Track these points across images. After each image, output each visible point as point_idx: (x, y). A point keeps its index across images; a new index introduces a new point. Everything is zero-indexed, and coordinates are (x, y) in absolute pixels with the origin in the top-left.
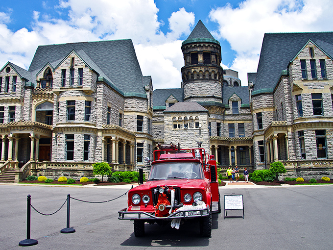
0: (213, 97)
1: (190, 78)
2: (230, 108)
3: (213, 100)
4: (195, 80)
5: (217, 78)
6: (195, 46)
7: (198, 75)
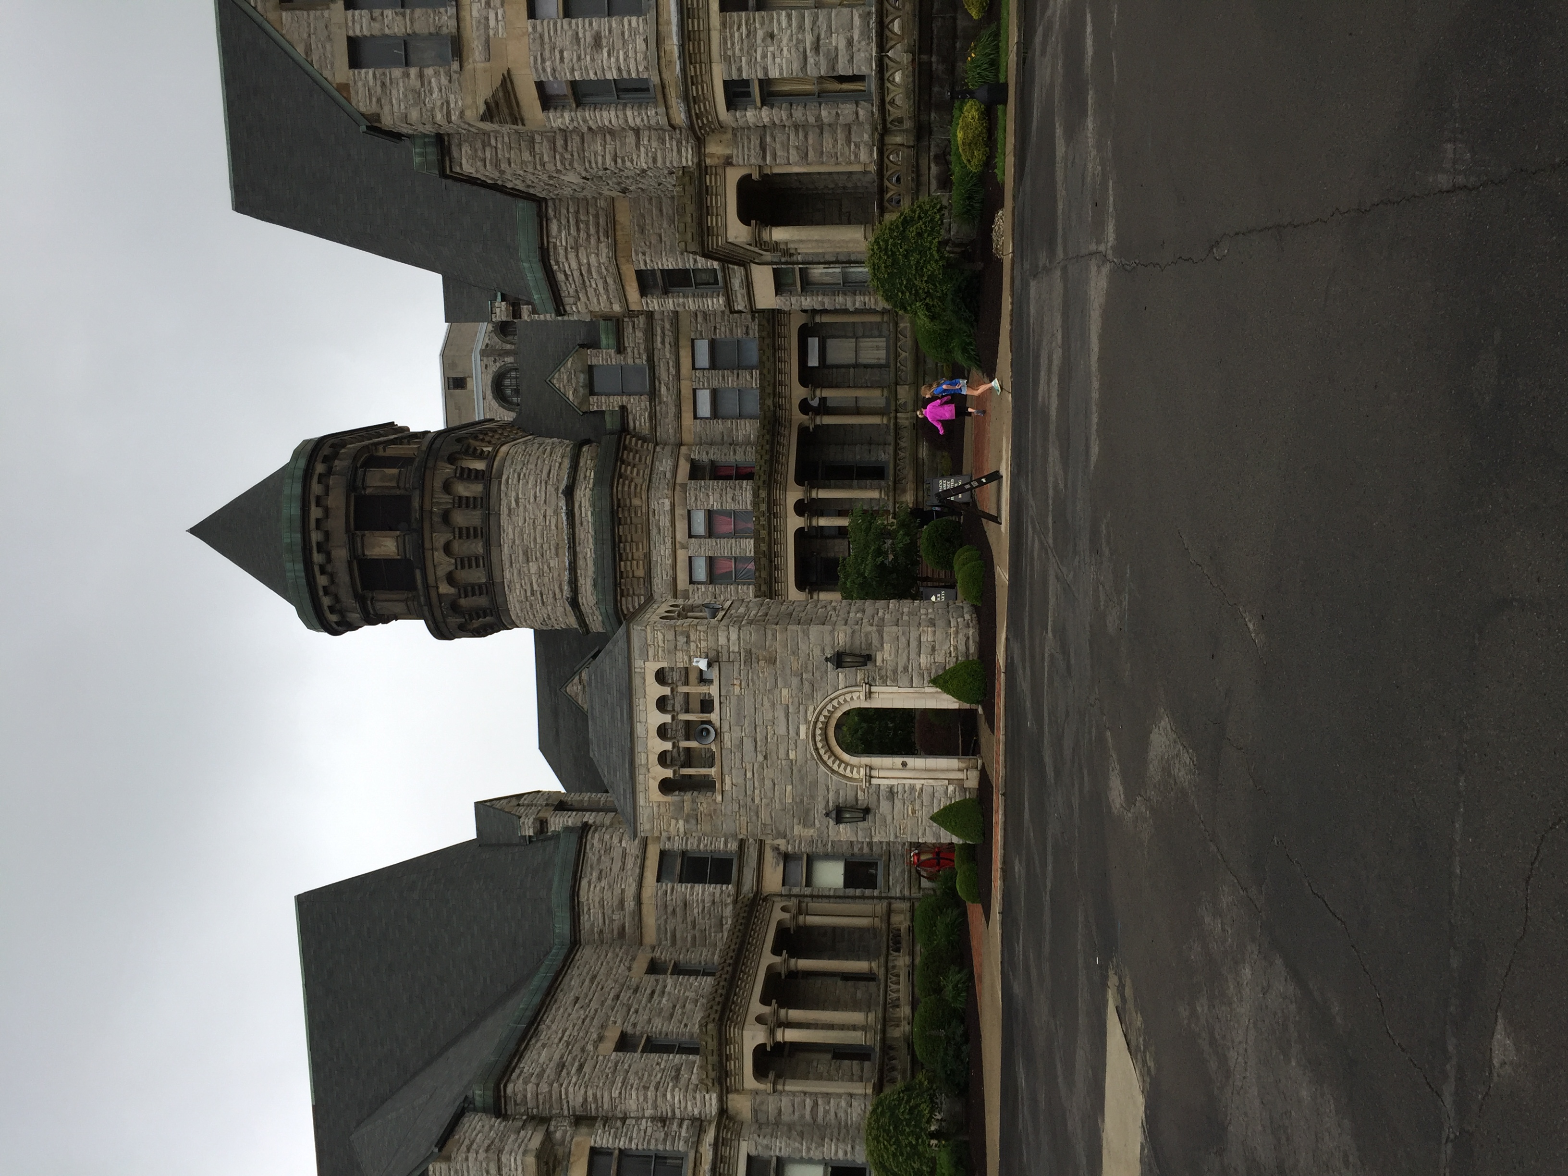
0: (569, 493)
1: (482, 601)
2: (623, 408)
3: (584, 495)
4: (490, 575)
5: (480, 465)
6: (323, 572)
7: (465, 562)
